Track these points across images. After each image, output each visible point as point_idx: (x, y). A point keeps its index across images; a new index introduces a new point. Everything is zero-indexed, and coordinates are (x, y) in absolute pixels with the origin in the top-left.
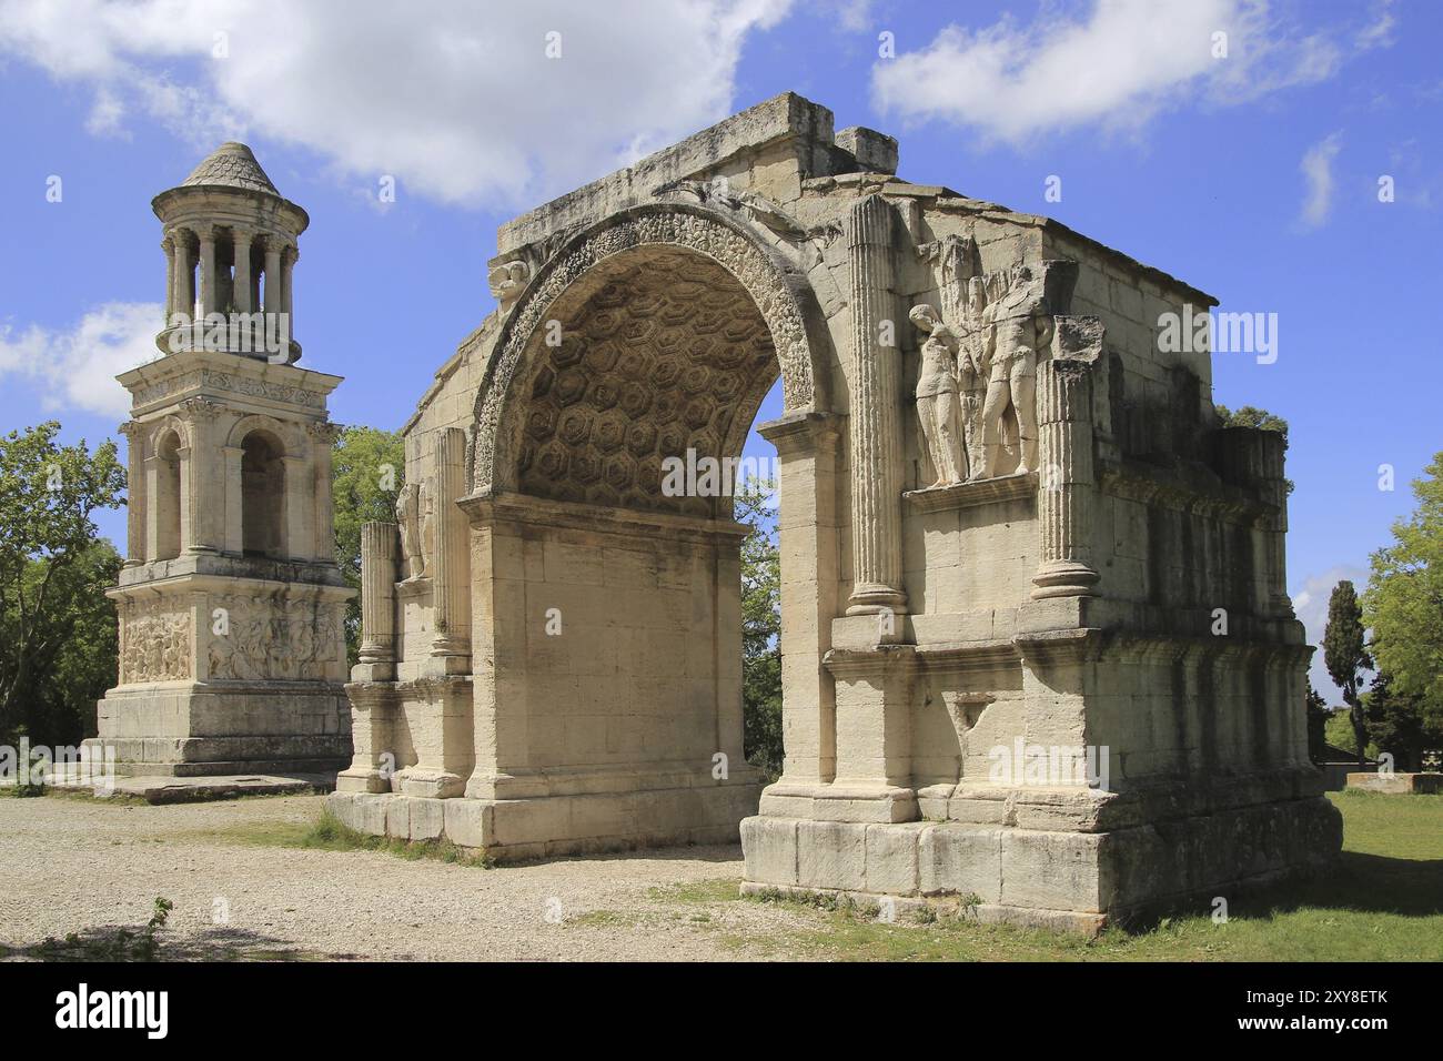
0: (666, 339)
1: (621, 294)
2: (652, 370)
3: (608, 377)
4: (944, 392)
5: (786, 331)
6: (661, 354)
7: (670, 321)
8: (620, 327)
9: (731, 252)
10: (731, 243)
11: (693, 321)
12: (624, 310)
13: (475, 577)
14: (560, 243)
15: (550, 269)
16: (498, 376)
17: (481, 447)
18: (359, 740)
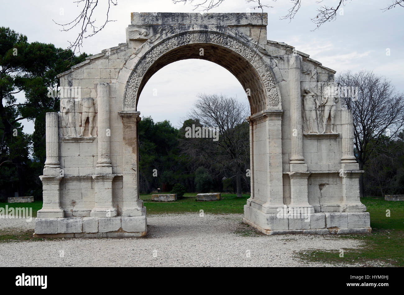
4: (314, 110)
5: (271, 85)
9: (250, 57)
10: (250, 54)
13: (125, 140)
14: (171, 30)
15: (169, 39)
16: (139, 70)
17: (130, 94)
18: (48, 198)
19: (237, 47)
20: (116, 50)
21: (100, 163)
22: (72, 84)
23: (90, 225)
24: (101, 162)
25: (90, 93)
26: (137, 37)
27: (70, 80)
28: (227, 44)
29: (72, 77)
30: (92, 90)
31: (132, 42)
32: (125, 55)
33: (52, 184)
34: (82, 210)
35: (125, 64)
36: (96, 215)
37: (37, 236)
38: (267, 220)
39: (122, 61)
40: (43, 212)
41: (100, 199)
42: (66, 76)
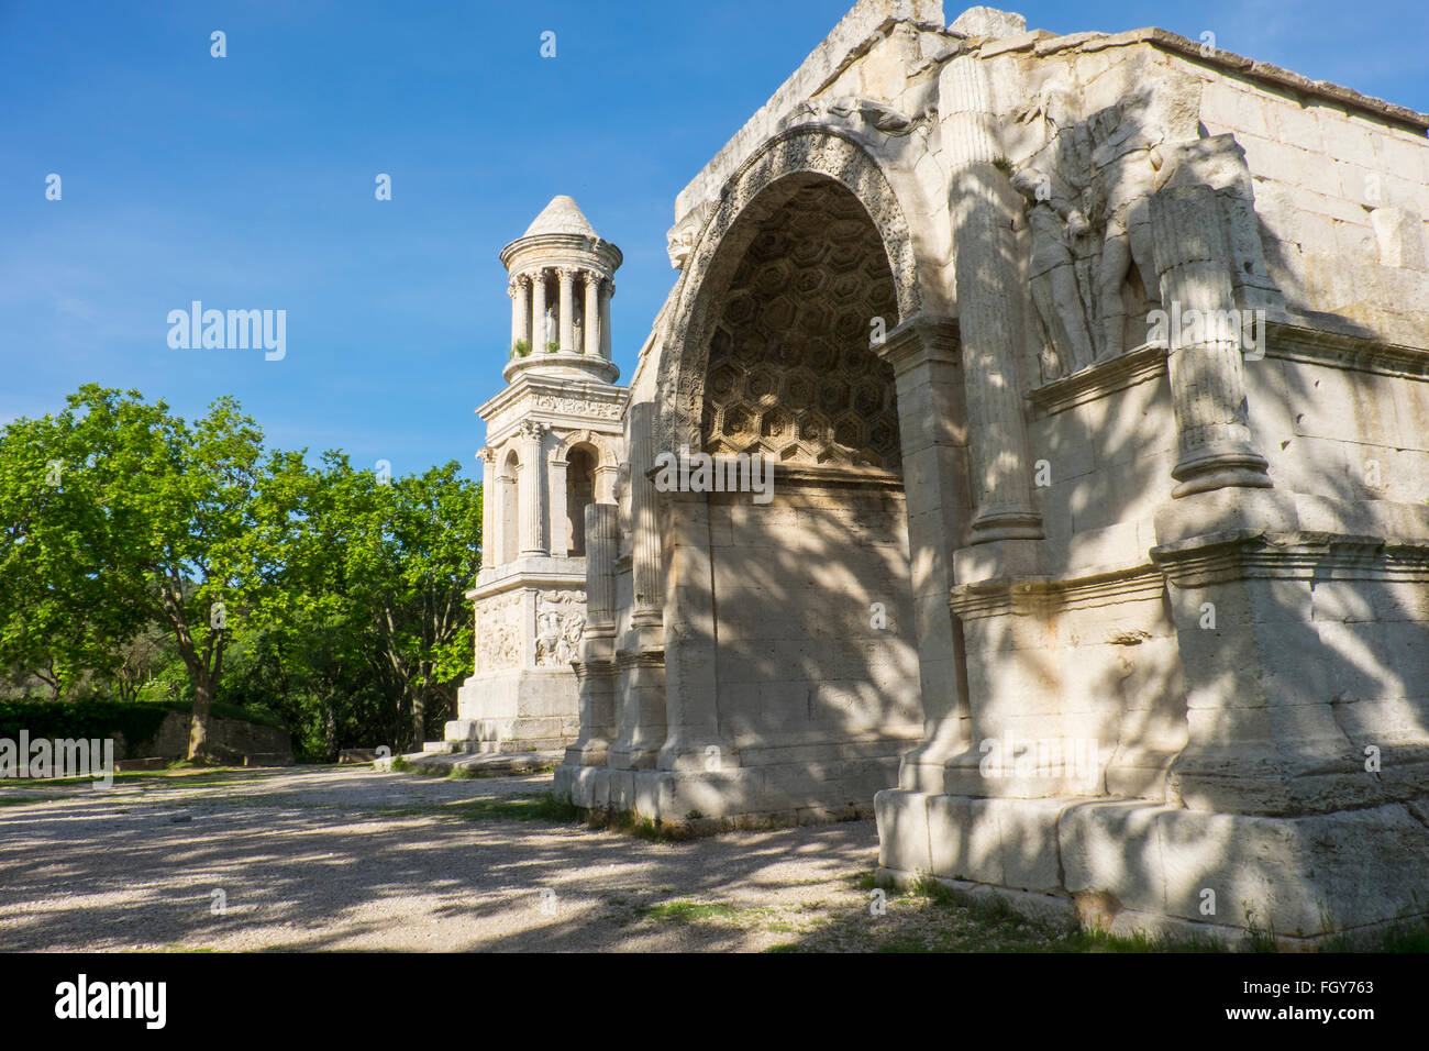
0: (844, 288)
1: (782, 243)
2: (834, 323)
3: (788, 334)
6: (841, 303)
7: (841, 267)
8: (789, 279)
11: (864, 265)
12: (788, 261)
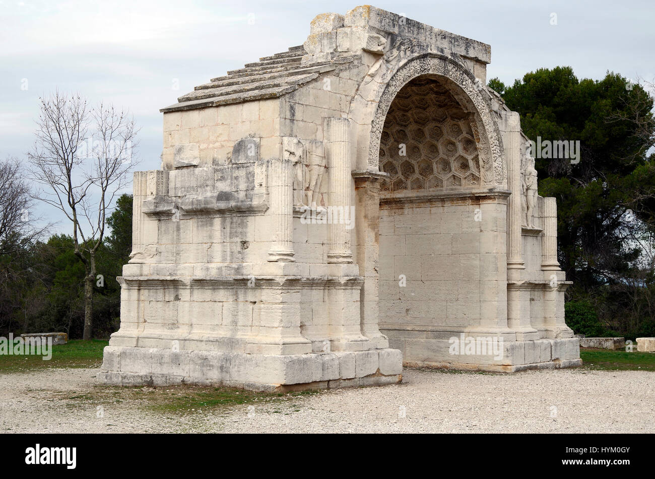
5: (497, 152)
13: (368, 219)
14: (410, 47)
15: (412, 60)
16: (383, 106)
17: (374, 142)
18: (289, 317)
19: (471, 89)
20: (348, 64)
21: (344, 257)
22: (294, 111)
23: (347, 365)
24: (345, 255)
25: (316, 132)
26: (376, 48)
27: (292, 104)
28: (462, 82)
29: (294, 99)
30: (318, 127)
31: (365, 55)
32: (358, 75)
33: (294, 291)
34: (320, 340)
35: (357, 90)
36: (349, 347)
37: (282, 389)
38: (507, 350)
39: (354, 84)
40: (288, 344)
41: (347, 320)
42: (287, 96)
